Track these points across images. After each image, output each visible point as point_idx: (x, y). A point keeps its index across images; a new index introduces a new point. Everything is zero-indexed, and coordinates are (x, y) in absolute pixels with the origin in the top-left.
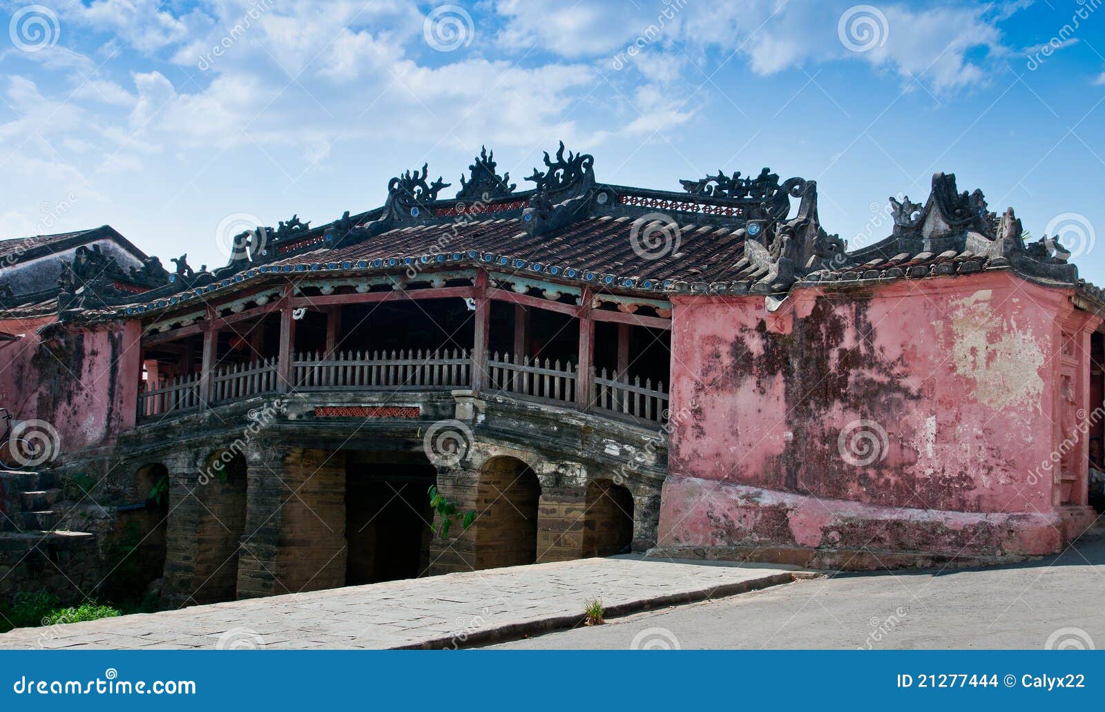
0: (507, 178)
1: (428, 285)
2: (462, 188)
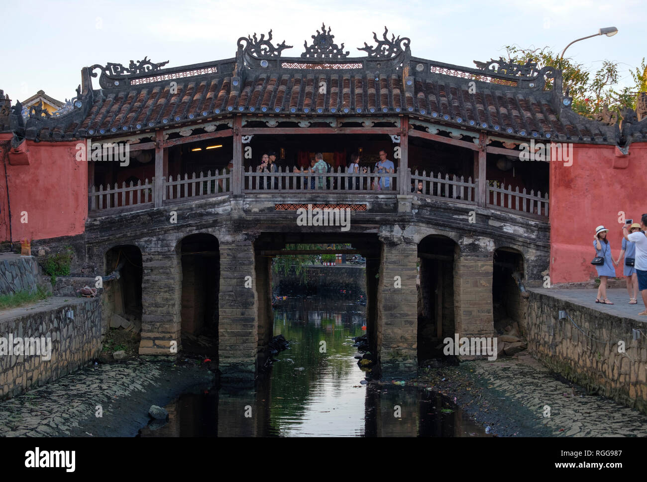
0: (343, 47)
1: (360, 125)
2: (304, 51)
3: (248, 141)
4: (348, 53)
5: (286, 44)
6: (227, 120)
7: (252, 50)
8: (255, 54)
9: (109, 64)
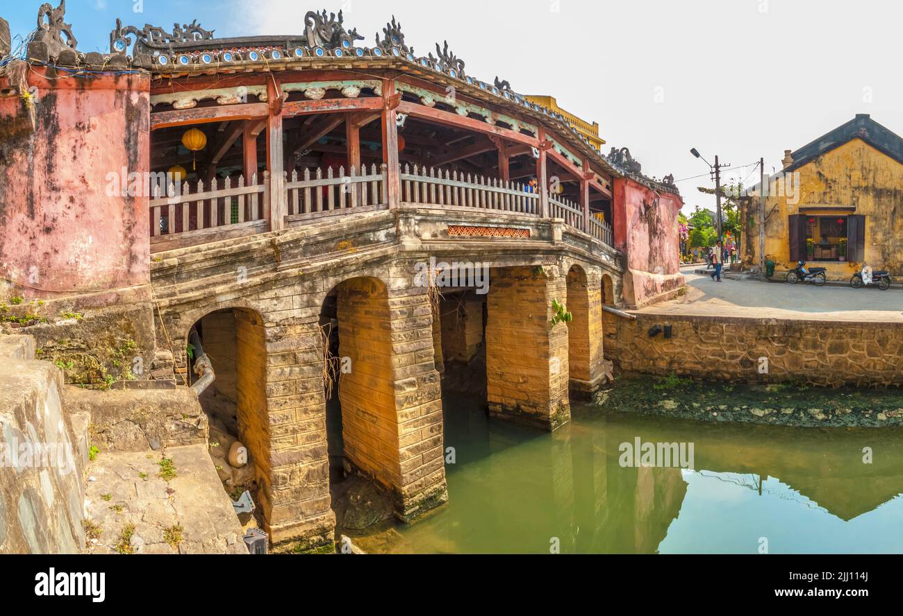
6: (373, 81)
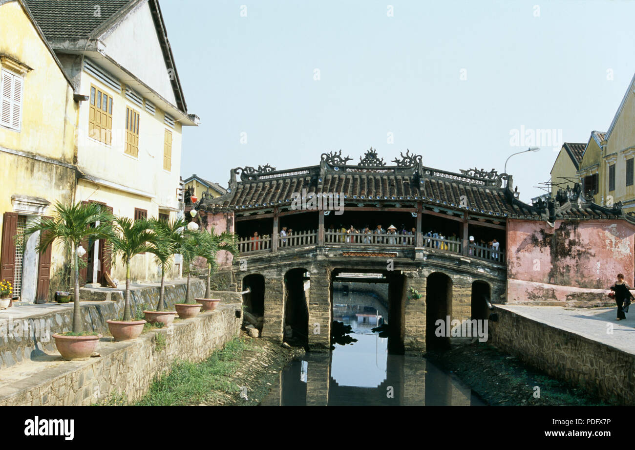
0: (382, 160)
1: (394, 206)
2: (360, 162)
3: (328, 214)
4: (385, 164)
5: (349, 158)
7: (330, 161)
8: (331, 163)
9: (247, 167)
